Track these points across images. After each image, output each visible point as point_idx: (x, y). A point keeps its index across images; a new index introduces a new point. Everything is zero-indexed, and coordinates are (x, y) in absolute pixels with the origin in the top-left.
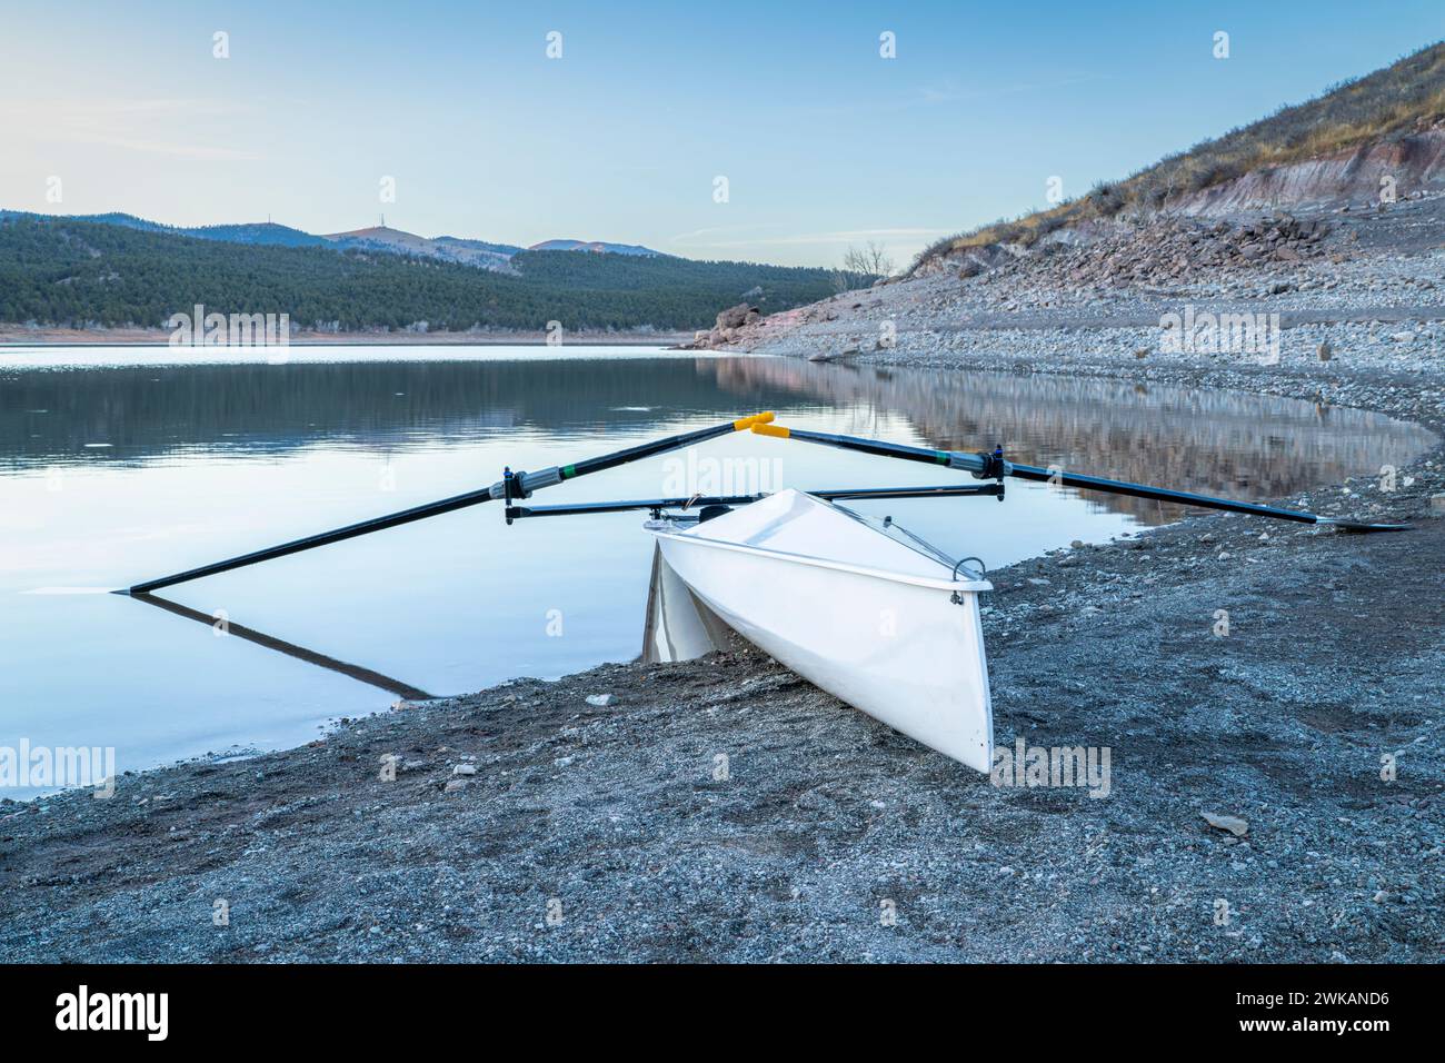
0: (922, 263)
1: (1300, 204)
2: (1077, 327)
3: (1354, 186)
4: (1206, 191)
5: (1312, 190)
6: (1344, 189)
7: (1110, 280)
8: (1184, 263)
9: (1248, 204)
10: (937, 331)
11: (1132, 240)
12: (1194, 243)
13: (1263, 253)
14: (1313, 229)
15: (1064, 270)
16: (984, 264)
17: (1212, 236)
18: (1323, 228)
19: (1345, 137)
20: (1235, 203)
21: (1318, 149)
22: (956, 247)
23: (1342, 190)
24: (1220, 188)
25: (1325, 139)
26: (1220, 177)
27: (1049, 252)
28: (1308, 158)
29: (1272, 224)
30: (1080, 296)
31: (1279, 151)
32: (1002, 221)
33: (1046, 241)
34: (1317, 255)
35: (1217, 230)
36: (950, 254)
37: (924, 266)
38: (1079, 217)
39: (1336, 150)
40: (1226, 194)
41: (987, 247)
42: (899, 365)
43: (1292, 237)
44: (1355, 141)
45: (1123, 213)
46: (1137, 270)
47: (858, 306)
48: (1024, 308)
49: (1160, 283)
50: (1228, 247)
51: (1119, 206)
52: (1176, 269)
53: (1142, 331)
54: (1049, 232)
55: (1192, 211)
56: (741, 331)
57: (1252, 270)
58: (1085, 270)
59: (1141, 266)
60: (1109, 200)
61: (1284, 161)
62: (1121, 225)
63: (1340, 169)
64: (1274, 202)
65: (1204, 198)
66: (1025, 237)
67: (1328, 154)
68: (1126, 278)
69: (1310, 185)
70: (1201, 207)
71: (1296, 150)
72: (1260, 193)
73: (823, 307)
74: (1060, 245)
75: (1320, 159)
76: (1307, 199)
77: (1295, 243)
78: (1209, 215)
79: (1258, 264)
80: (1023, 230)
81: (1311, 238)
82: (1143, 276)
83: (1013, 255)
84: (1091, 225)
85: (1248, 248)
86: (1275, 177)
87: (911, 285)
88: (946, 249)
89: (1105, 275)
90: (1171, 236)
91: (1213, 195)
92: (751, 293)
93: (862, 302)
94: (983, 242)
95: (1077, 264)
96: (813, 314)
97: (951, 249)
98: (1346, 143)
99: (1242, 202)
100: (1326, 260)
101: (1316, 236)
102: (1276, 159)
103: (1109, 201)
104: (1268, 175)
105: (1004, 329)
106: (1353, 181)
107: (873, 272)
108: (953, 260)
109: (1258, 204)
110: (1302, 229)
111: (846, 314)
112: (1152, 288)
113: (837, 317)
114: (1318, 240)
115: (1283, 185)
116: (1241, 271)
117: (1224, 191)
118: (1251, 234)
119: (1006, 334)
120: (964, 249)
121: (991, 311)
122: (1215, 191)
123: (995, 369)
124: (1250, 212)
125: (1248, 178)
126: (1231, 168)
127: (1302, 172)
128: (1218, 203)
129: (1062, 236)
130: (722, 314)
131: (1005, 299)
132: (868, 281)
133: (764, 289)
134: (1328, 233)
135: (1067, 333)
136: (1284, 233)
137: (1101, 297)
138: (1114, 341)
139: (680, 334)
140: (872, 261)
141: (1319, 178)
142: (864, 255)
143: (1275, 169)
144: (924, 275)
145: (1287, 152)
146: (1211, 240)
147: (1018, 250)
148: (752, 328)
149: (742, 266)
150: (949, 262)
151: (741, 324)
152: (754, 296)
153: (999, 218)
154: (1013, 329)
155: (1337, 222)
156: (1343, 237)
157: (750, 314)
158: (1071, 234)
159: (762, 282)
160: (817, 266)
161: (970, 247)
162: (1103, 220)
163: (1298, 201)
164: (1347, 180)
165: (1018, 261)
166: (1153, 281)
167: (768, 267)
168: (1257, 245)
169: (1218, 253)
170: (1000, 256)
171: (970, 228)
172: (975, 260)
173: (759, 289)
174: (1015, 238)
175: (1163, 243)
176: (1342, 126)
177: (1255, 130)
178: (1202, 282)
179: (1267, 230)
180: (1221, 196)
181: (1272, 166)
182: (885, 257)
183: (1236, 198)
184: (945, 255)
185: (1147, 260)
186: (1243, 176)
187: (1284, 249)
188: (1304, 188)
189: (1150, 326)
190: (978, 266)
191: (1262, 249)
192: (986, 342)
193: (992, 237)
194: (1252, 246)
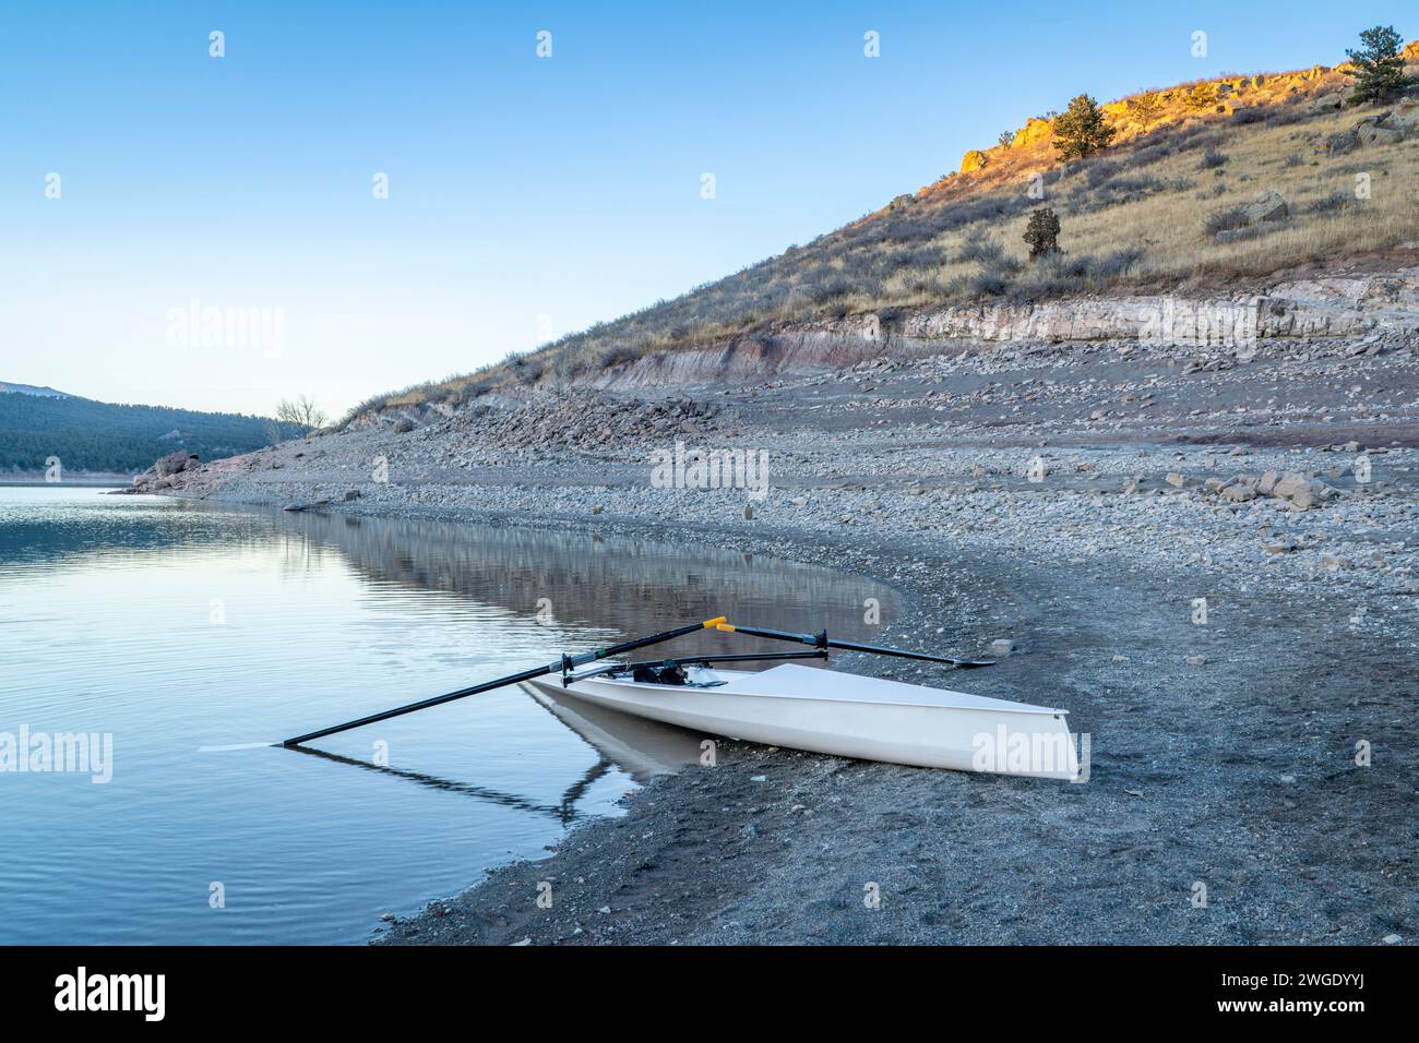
0: (355, 417)
1: (686, 384)
2: (533, 485)
3: (727, 372)
4: (610, 370)
5: (695, 374)
6: (720, 375)
7: (546, 443)
8: (608, 432)
9: (645, 382)
10: (400, 484)
11: (557, 409)
12: (613, 415)
13: (671, 426)
14: (707, 408)
15: (500, 432)
16: (415, 421)
17: (627, 410)
18: (714, 408)
19: (718, 334)
20: (635, 381)
21: (698, 341)
22: (389, 404)
23: (718, 375)
24: (621, 367)
25: (703, 334)
26: (621, 358)
27: (479, 414)
28: (690, 348)
29: (675, 403)
30: (523, 456)
31: (665, 340)
32: (429, 382)
33: (474, 404)
34: (712, 429)
35: (630, 405)
36: (383, 411)
37: (357, 421)
38: (502, 384)
39: (711, 343)
40: (627, 372)
41: (417, 405)
42: (378, 516)
43: (691, 414)
44: (725, 338)
45: (541, 383)
46: (568, 435)
47: (301, 455)
48: (476, 466)
49: (591, 448)
50: (643, 420)
51: (537, 377)
52: (603, 437)
53: (590, 490)
54: (477, 396)
55: (600, 384)
56: (185, 476)
57: (664, 440)
58: (519, 433)
59: (571, 432)
60: (525, 369)
61: (673, 349)
62: (541, 393)
63: (716, 358)
64: (666, 381)
65: (609, 375)
66: (452, 398)
67: (706, 346)
68: (560, 443)
69: (693, 370)
70: (607, 382)
71: (681, 341)
72: (655, 374)
73: (265, 455)
74: (488, 408)
75: (700, 350)
76: (692, 381)
77: (694, 419)
78: (614, 390)
79: (668, 435)
80: (449, 392)
81: (705, 416)
82: (575, 441)
83: (441, 414)
84: (513, 392)
85: (659, 422)
86: (666, 362)
87: (348, 437)
88: (380, 406)
89: (542, 439)
90: (592, 408)
91: (616, 372)
92: (168, 436)
93: (304, 452)
94: (414, 401)
95: (510, 427)
96: (256, 462)
97: (384, 407)
98: (719, 338)
99: (640, 380)
100: (719, 433)
101: (709, 414)
102: (666, 347)
103: (528, 372)
104: (660, 360)
105: (464, 484)
106: (726, 369)
107: (305, 422)
108: (387, 416)
109: (653, 382)
110: (698, 409)
111: (290, 462)
112: (585, 452)
113: (283, 466)
114: (711, 417)
115: (673, 368)
116: (656, 441)
117: (624, 370)
118: (660, 410)
119: (469, 489)
120: (397, 407)
121: (444, 467)
122: (618, 370)
123: (474, 522)
124: (647, 389)
125: (644, 360)
126: (629, 351)
127: (687, 359)
128: (620, 380)
129: (487, 400)
130: (162, 460)
131: (452, 456)
132: (304, 431)
133: (182, 432)
134: (718, 412)
135: (524, 489)
136: (685, 411)
137: (542, 458)
138: (568, 497)
139: (94, 474)
140: (304, 413)
141: (700, 364)
142: (296, 408)
143: (665, 355)
144: (359, 429)
145: (672, 342)
146: (626, 414)
147: (445, 409)
148: (194, 475)
149: (158, 410)
150: (383, 418)
151: (181, 470)
152: (171, 439)
153: (426, 380)
154: (473, 485)
155: (723, 404)
156: (730, 416)
157: (189, 461)
158: (496, 399)
159: (180, 425)
160: (235, 412)
161: (402, 405)
162: (524, 388)
163: (686, 381)
164: (722, 368)
165: (450, 420)
166: (585, 446)
167: (184, 411)
168: (664, 420)
169: (635, 424)
170: (429, 414)
171: (400, 388)
172: (408, 417)
173: (176, 433)
174: (442, 399)
175: (586, 414)
176: (714, 324)
177: (642, 318)
178: (625, 449)
179: (671, 408)
180: (622, 374)
181: (663, 352)
182: (316, 409)
183: (635, 377)
184: (379, 411)
185: (576, 427)
186: (640, 359)
187: (687, 424)
188: (689, 372)
189: (595, 485)
190: (411, 422)
191: (669, 423)
192: (453, 496)
193: (422, 397)
194: (661, 421)
